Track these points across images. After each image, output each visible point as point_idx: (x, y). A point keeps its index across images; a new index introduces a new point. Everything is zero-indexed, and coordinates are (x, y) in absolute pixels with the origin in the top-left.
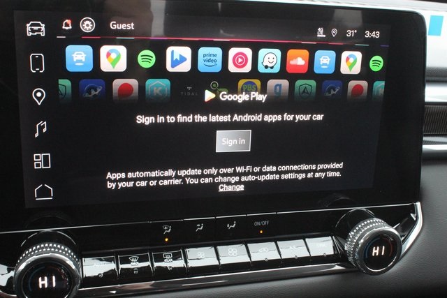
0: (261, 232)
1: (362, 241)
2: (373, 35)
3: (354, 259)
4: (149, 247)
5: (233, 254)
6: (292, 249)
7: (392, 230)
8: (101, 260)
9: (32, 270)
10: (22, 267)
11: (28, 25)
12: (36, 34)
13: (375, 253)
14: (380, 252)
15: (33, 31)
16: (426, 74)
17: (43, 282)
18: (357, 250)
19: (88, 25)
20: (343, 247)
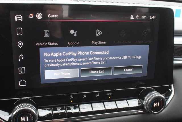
0: (109, 98)
1: (150, 101)
2: (153, 18)
3: (147, 108)
4: (64, 104)
5: (98, 107)
6: (122, 104)
7: (162, 96)
8: (45, 110)
9: (19, 114)
10: (15, 113)
11: (16, 16)
13: (155, 105)
15: (18, 19)
16: (174, 32)
17: (23, 119)
18: (148, 104)
19: (39, 16)
20: (142, 103)
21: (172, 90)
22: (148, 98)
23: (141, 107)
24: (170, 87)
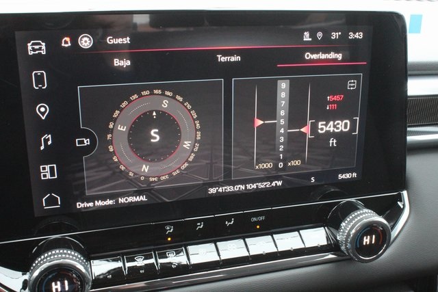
0: (258, 227)
1: (353, 231)
2: (357, 36)
3: (346, 248)
4: (152, 247)
5: (232, 249)
6: (288, 241)
7: (381, 219)
9: (46, 276)
10: (36, 273)
11: (29, 44)
12: (37, 52)
13: (366, 242)
14: (371, 241)
15: (34, 50)
17: (56, 286)
18: (349, 240)
20: (336, 238)
21: (404, 205)
22: (350, 226)
23: (333, 247)
24: (400, 198)
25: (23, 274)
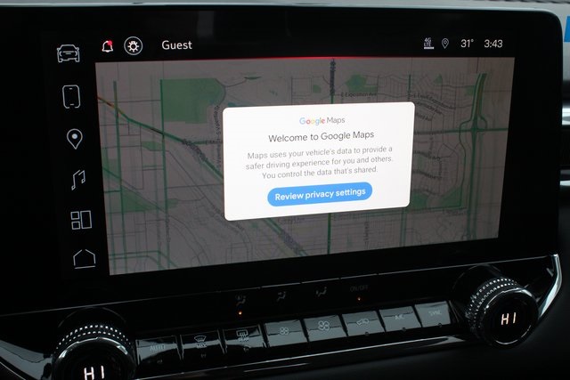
0: (359, 299)
2: (495, 44)
3: (477, 329)
4: (218, 323)
5: (324, 328)
6: (399, 319)
8: (158, 341)
11: (59, 49)
12: (68, 60)
13: (505, 322)
14: (511, 320)
15: (65, 56)
16: (563, 90)
17: (89, 374)
18: (482, 318)
19: (133, 46)
20: (463, 315)
21: (555, 273)
22: (483, 300)
23: (459, 327)
24: (550, 263)
25: (45, 357)
